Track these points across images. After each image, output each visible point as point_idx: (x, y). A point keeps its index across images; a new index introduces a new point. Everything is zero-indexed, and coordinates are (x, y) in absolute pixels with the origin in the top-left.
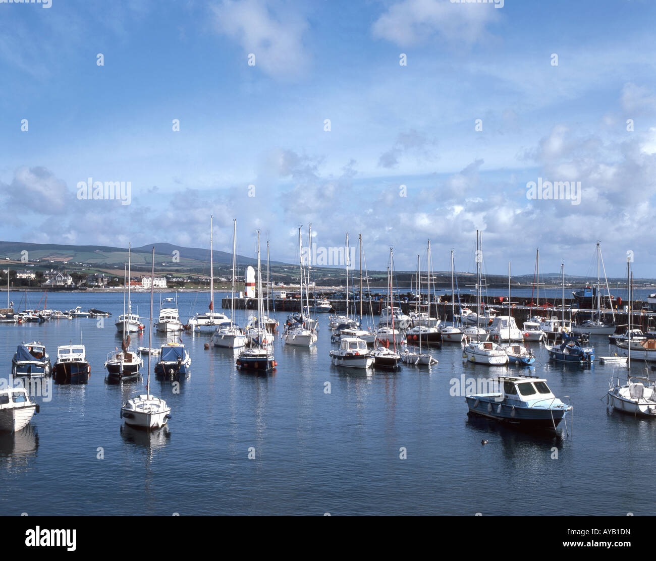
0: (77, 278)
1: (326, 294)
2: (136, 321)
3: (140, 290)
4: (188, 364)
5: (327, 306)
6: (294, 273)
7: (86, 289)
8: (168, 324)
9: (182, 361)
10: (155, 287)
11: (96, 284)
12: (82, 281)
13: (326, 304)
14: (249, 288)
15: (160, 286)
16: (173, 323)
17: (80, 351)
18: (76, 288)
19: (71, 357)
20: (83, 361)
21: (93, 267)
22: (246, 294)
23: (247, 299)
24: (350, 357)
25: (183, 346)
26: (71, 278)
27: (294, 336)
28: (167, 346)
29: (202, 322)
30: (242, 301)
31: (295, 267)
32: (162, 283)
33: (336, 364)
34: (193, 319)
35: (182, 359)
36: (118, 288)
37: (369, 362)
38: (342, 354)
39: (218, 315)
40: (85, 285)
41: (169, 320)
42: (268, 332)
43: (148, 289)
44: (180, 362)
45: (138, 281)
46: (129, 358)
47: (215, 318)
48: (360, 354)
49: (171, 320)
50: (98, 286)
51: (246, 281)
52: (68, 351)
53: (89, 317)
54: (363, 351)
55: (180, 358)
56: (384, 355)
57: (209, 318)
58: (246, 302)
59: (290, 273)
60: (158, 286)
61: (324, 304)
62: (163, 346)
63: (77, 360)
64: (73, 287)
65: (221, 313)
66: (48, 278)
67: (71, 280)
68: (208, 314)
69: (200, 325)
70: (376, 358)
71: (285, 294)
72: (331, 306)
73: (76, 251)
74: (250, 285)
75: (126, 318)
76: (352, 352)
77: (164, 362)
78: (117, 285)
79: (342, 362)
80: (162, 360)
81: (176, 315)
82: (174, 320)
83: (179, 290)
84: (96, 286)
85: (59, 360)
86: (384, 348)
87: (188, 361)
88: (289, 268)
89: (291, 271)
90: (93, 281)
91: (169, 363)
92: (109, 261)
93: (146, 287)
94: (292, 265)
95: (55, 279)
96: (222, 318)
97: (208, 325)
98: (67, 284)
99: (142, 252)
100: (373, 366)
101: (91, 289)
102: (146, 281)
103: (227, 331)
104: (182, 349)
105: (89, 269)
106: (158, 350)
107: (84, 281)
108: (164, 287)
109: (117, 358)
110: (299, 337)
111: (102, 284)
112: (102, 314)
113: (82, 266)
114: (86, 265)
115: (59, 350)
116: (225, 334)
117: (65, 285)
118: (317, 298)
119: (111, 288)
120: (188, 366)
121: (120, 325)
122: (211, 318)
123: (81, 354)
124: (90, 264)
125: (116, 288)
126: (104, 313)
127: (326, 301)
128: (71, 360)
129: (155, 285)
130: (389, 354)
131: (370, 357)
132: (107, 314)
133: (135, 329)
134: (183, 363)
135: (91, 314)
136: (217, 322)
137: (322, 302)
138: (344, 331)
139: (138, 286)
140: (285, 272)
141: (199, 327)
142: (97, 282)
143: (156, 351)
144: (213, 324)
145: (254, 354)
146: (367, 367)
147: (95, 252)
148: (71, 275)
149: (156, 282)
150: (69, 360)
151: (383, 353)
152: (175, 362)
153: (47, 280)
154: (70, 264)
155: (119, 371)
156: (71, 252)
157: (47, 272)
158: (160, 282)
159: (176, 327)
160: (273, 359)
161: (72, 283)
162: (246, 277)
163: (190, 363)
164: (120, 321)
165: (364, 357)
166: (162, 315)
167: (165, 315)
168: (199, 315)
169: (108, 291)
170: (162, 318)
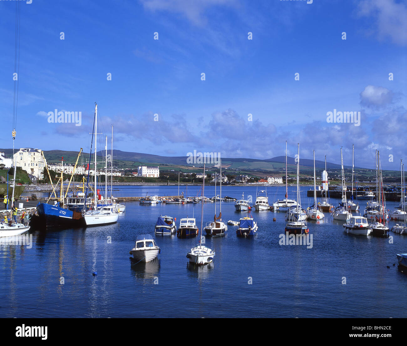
0: (230, 178)
1: (371, 188)
2: (246, 204)
3: (267, 185)
4: (255, 230)
5: (372, 195)
6: (366, 174)
7: (235, 184)
8: (259, 206)
9: (251, 228)
10: (275, 183)
11: (241, 181)
12: (233, 180)
13: (371, 194)
14: (324, 184)
15: (279, 182)
16: (263, 205)
17: (192, 222)
18: (229, 184)
19: (187, 225)
20: (193, 228)
21: (242, 171)
22: (322, 188)
23: (322, 191)
24: (357, 228)
25: (252, 219)
26: (227, 178)
27: (338, 214)
28: (243, 219)
29: (281, 205)
30: (320, 192)
31: (367, 170)
32: (280, 181)
33: (347, 232)
34: (276, 203)
35: (251, 227)
36: (254, 183)
37: (369, 232)
38: (351, 226)
39: (291, 201)
40: (235, 182)
41: (261, 204)
42: (320, 212)
43: (271, 184)
44: (250, 229)
45: (265, 180)
46: (218, 225)
47: (288, 202)
48: (363, 226)
49: (262, 204)
50: (242, 183)
51: (322, 179)
52: (185, 222)
53: (224, 201)
54: (365, 225)
55: (250, 226)
56: (377, 227)
57: (285, 202)
58: (322, 193)
59: (364, 174)
60: (277, 182)
61: (369, 194)
62: (241, 219)
63: (190, 227)
64: (228, 183)
65: (293, 200)
66: (214, 178)
67: (227, 179)
68: (285, 200)
69: (279, 207)
70: (373, 229)
71: (346, 188)
72: (374, 195)
73: (232, 161)
74: (325, 182)
75: (241, 202)
76: (358, 225)
77: (241, 229)
78: (253, 182)
79: (351, 231)
80: (240, 227)
81: (266, 200)
82: (264, 204)
83: (290, 185)
84: (241, 183)
85: (180, 226)
86: (378, 223)
87: (256, 228)
88: (363, 171)
89: (364, 173)
90: (239, 180)
91: (244, 229)
92: (251, 168)
93: (270, 183)
94: (365, 169)
95: (218, 178)
96: (293, 203)
97: (284, 207)
98: (224, 181)
99: (271, 162)
100: (371, 234)
101: (237, 184)
102: (270, 179)
103: (294, 211)
104: (252, 221)
105: (239, 172)
106: (238, 223)
107: (234, 180)
108: (281, 183)
109: (212, 225)
110: (341, 215)
111: (244, 181)
112: (232, 200)
113: (235, 170)
114: (238, 170)
115: (181, 221)
116: (293, 212)
117: (223, 182)
118: (366, 190)
119: (250, 183)
120: (255, 231)
121: (238, 207)
122: (286, 203)
123: (193, 223)
124: (240, 169)
125: (252, 183)
126: (233, 199)
127: (371, 193)
128: (186, 227)
129: (276, 182)
130: (380, 227)
131: (370, 228)
132: (234, 200)
133: (246, 208)
134: (252, 229)
135: (225, 199)
136: (289, 205)
137: (368, 193)
138: (369, 212)
139: (265, 183)
140: (360, 173)
141: (278, 208)
142: (241, 180)
143: (236, 223)
144: (286, 207)
145: (295, 225)
146: (368, 235)
147: (243, 162)
148: (227, 176)
149: (277, 180)
150: (185, 226)
151: (377, 226)
152: (247, 229)
153: (213, 179)
154: (229, 169)
155: (210, 233)
156: (230, 162)
157: (213, 174)
158: (279, 180)
159: (265, 208)
160: (307, 228)
161: (227, 181)
162: (322, 177)
163: (256, 229)
164: (237, 204)
165: (366, 229)
166: (257, 200)
167: (259, 201)
168: (279, 201)
169: (248, 185)
170: (257, 202)
